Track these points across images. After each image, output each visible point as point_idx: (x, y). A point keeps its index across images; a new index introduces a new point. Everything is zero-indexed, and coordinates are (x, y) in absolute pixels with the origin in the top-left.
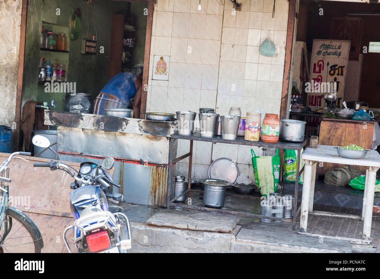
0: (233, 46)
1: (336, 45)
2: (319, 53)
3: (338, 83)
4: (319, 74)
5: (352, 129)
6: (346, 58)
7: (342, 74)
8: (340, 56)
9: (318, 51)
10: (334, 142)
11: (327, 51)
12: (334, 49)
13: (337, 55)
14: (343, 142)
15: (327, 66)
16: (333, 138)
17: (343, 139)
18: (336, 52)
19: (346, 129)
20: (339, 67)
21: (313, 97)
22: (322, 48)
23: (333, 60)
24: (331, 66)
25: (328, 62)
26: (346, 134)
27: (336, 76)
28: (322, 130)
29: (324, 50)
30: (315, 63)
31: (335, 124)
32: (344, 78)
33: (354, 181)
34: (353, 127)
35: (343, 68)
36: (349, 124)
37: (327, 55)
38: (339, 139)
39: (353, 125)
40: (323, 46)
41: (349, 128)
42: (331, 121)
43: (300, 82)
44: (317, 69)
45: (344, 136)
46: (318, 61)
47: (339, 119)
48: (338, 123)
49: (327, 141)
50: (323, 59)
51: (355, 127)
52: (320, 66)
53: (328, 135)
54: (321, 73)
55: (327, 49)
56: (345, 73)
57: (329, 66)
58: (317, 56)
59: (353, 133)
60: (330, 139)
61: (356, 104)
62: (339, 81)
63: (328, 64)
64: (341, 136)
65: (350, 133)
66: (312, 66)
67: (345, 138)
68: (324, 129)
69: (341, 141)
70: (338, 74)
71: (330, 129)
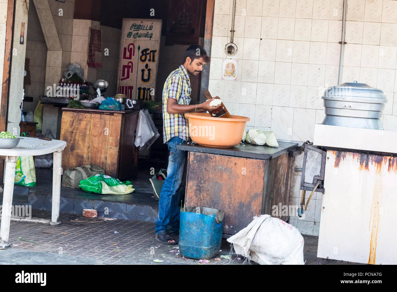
1: (147, 26)
2: (129, 35)
3: (149, 70)
4: (129, 60)
5: (97, 120)
6: (158, 40)
7: (154, 61)
8: (151, 38)
9: (128, 32)
10: (78, 136)
11: (138, 33)
12: (145, 30)
13: (148, 37)
14: (87, 136)
15: (138, 50)
16: (76, 132)
17: (88, 132)
18: (147, 34)
19: (91, 121)
20: (151, 51)
21: (123, 87)
22: (133, 29)
23: (143, 43)
24: (141, 51)
25: (138, 45)
26: (91, 127)
27: (147, 62)
28: (64, 122)
29: (134, 31)
30: (126, 47)
31: (78, 115)
32: (155, 64)
33: (84, 182)
34: (98, 118)
35: (155, 53)
36: (95, 114)
37: (138, 37)
38: (82, 133)
39: (98, 116)
40: (133, 26)
41: (94, 119)
42: (73, 111)
43: (87, 68)
44: (128, 54)
45: (88, 129)
46: (128, 44)
47: (82, 108)
48: (82, 113)
49: (70, 135)
50: (134, 42)
51: (101, 118)
52: (130, 51)
53: (71, 128)
54: (132, 58)
55: (137, 30)
56: (157, 58)
57: (141, 50)
58: (128, 38)
59: (98, 125)
60: (72, 132)
62: (150, 68)
63: (139, 48)
64: (86, 129)
65: (95, 125)
66: (122, 51)
67: (90, 131)
68: (66, 121)
69: (85, 135)
70: (150, 60)
71: (73, 121)
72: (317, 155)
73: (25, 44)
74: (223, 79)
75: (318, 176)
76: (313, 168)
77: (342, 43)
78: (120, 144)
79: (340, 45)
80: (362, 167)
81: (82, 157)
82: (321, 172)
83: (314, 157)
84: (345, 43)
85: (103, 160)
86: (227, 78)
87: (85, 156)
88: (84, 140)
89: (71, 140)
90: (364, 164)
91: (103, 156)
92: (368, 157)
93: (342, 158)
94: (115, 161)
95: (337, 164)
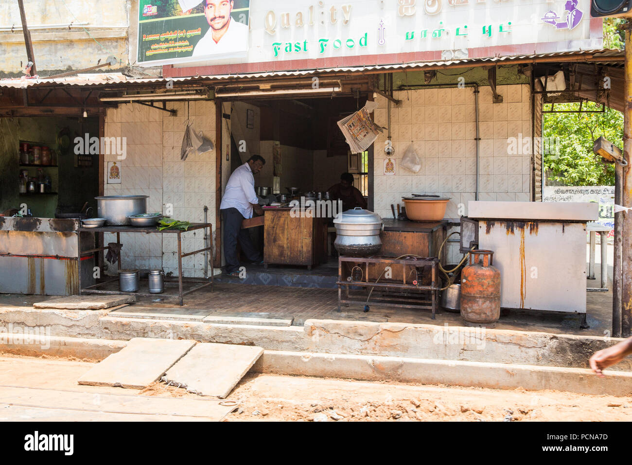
0: (173, 148)
10: (278, 230)
14: (286, 230)
16: (277, 227)
17: (286, 227)
19: (288, 217)
26: (288, 222)
28: (266, 220)
31: (277, 213)
38: (282, 227)
45: (286, 224)
48: (280, 211)
49: (272, 230)
53: (272, 224)
59: (294, 221)
60: (274, 227)
61: (312, 193)
64: (284, 224)
67: (288, 226)
68: (268, 219)
69: (284, 228)
71: (274, 218)
72: (471, 225)
73: (230, 160)
74: (384, 174)
75: (473, 241)
76: (468, 236)
77: (477, 139)
78: (313, 235)
79: (475, 141)
80: (508, 232)
81: (283, 247)
82: (475, 238)
83: (469, 228)
84: (480, 139)
85: (300, 248)
86: (388, 174)
87: (285, 246)
88: (283, 233)
89: (273, 234)
90: (510, 230)
91: (300, 245)
92: (512, 224)
93: (491, 226)
94: (310, 249)
95: (488, 231)
